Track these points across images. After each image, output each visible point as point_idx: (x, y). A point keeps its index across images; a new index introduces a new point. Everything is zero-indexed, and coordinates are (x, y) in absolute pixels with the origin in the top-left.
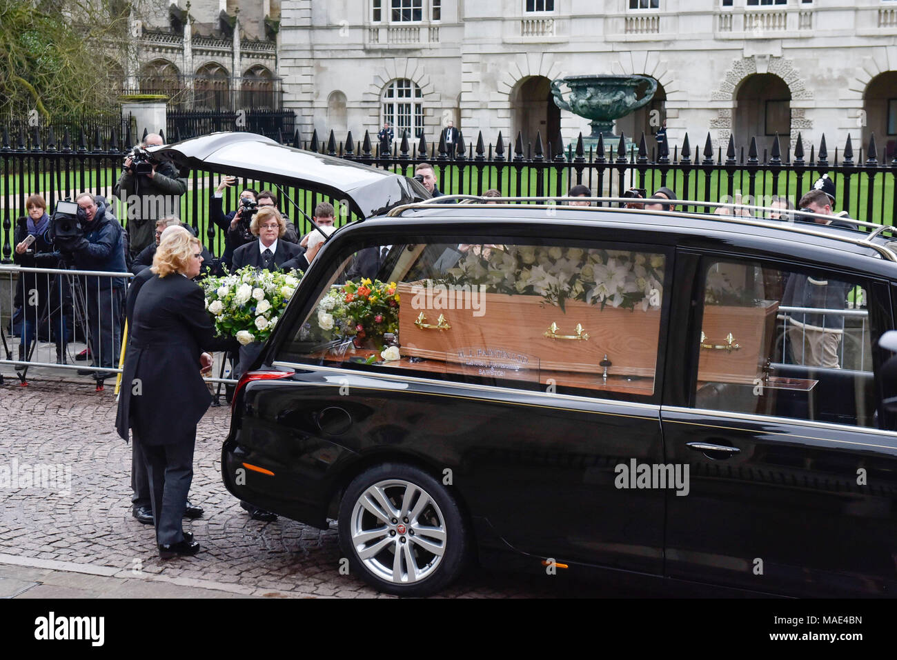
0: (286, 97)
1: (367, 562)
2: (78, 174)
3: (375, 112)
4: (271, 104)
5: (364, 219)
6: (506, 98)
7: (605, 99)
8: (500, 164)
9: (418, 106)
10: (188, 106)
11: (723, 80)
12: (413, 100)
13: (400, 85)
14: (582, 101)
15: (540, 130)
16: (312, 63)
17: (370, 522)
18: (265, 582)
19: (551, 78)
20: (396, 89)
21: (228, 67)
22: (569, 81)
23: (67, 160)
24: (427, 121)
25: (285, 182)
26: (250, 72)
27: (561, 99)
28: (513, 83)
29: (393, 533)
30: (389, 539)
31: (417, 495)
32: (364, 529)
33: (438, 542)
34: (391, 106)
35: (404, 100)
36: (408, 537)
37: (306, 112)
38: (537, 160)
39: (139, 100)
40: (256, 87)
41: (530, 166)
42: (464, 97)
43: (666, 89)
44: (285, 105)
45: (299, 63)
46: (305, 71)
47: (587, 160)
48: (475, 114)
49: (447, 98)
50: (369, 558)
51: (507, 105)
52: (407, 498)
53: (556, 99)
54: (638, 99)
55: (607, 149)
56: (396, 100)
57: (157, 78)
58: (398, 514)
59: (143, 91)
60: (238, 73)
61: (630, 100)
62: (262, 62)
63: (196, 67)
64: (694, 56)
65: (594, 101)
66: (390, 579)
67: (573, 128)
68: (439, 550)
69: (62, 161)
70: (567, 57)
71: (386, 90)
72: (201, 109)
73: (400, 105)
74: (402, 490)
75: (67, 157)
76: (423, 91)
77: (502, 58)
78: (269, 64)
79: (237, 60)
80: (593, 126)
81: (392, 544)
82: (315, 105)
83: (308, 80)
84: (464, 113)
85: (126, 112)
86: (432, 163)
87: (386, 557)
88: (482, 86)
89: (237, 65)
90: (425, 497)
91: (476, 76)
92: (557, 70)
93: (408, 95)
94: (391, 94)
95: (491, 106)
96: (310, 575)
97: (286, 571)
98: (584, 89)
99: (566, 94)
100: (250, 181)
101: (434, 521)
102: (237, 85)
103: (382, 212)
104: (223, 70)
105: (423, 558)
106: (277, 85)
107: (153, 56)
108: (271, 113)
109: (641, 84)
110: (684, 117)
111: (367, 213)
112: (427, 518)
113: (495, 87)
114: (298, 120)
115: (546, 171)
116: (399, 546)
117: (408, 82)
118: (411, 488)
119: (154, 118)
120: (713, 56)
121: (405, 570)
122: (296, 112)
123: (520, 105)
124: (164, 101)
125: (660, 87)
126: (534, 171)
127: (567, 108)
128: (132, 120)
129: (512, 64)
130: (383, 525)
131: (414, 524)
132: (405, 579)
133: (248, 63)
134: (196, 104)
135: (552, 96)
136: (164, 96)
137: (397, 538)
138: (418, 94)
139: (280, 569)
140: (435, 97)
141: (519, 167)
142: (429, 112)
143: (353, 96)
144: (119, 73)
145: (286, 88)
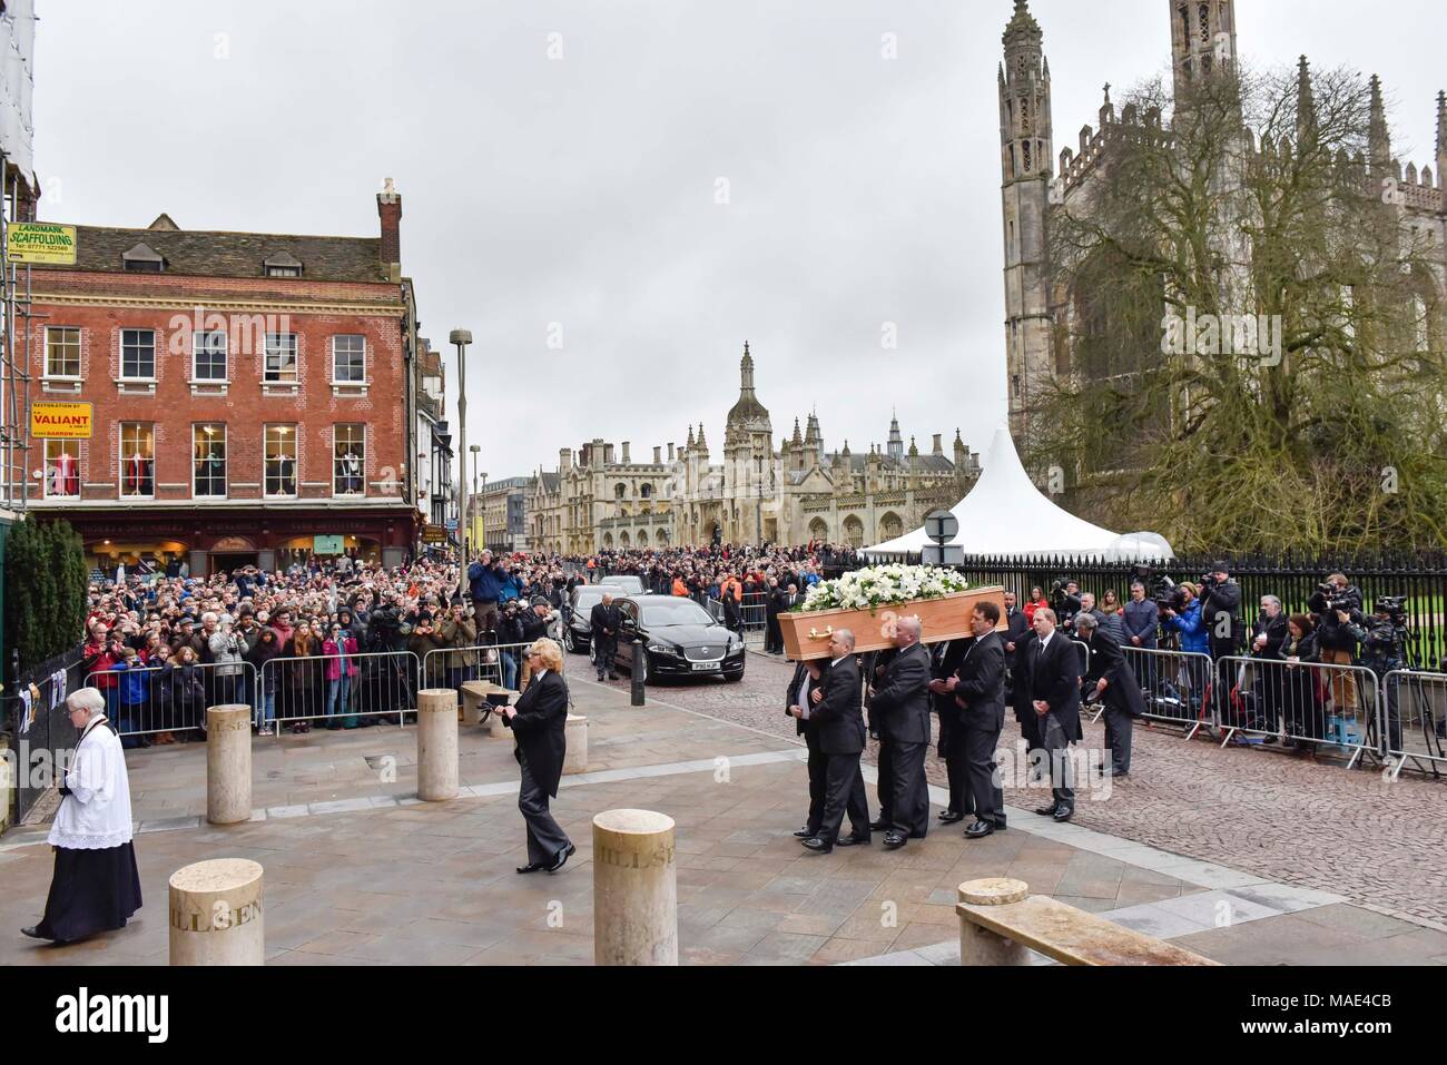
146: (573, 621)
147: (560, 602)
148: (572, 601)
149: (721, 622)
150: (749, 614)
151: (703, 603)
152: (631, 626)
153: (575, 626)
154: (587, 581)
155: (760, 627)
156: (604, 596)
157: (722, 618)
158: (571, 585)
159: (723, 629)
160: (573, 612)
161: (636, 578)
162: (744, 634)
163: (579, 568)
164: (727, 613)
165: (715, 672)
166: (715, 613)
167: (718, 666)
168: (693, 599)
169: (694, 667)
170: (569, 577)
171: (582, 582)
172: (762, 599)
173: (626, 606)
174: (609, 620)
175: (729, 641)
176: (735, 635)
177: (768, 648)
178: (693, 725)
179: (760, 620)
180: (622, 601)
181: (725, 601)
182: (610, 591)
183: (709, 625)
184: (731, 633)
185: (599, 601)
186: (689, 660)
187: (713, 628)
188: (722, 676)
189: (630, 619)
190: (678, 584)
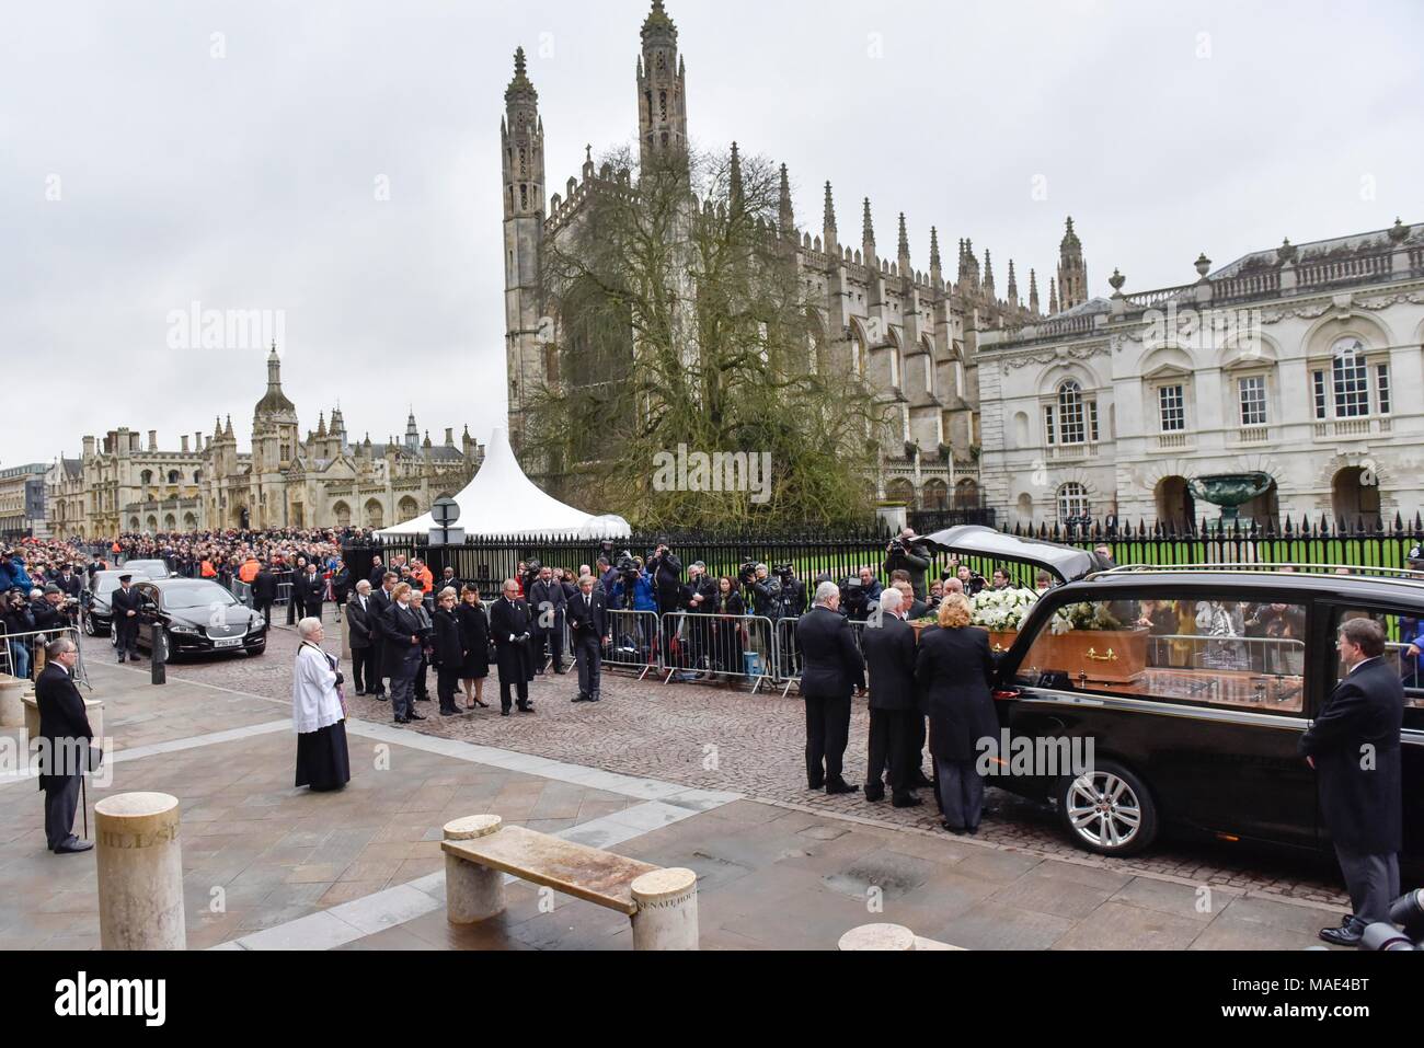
0: (987, 499)
1: (1080, 830)
2: (846, 557)
3: (1053, 507)
4: (977, 504)
5: (1066, 584)
6: (1152, 492)
7: (1231, 491)
8: (1143, 541)
9: (1085, 501)
10: (919, 508)
11: (1323, 472)
12: (1081, 497)
13: (1070, 487)
14: (1213, 493)
15: (1178, 514)
16: (1005, 474)
17: (1081, 801)
18: (1005, 841)
19: (1185, 476)
20: (1067, 490)
21: (946, 480)
22: (1202, 479)
23: (848, 548)
24: (1092, 511)
25: (997, 557)
26: (961, 483)
27: (1195, 491)
28: (1156, 482)
29: (1098, 810)
30: (1096, 814)
31: (1116, 784)
32: (1077, 806)
33: (1134, 818)
34: (1065, 502)
35: (1074, 497)
36: (1110, 813)
37: (1002, 508)
38: (1186, 537)
39: (888, 506)
40: (966, 493)
41: (1182, 542)
42: (1119, 494)
43: (1277, 481)
44: (988, 504)
45: (997, 475)
46: (1001, 480)
47: (1227, 536)
48: (1128, 505)
49: (1106, 494)
50: (1082, 828)
51: (1153, 498)
52: (1109, 785)
53: (1192, 492)
54: (1257, 489)
55: (1226, 528)
56: (1068, 497)
57: (897, 491)
58: (1102, 797)
59: (888, 499)
60: (953, 484)
61: (1251, 490)
62: (968, 475)
63: (924, 482)
64: (1296, 456)
65: (1222, 492)
66: (1098, 843)
67: (1207, 512)
68: (1135, 824)
69: (845, 549)
70: (1197, 461)
71: (1060, 492)
72: (930, 510)
73: (1072, 501)
74: (1105, 779)
75: (848, 546)
76: (1088, 491)
77: (1147, 464)
78: (974, 477)
79: (951, 476)
80: (1223, 511)
81: (1099, 818)
82: (1010, 503)
83: (1004, 486)
84: (1120, 505)
85: (879, 514)
86: (1106, 542)
87: (1094, 827)
88: (1132, 485)
89: (952, 479)
90: (1122, 785)
91: (1128, 477)
92: (1190, 471)
93: (1077, 493)
94: (1064, 493)
95: (1140, 498)
96: (1038, 838)
97: (1020, 833)
98: (1214, 484)
99: (1200, 488)
100: (961, 556)
101: (1130, 802)
102: (952, 492)
103: (1080, 578)
104: (942, 483)
105: (1123, 829)
106: (981, 492)
107: (894, 476)
108: (978, 510)
109: (1259, 479)
110: (1293, 501)
111: (1068, 580)
112: (1125, 800)
113: (1142, 484)
114: (997, 514)
115: (1194, 545)
116: (1104, 819)
117: (1076, 485)
118: (1111, 778)
119: (898, 517)
120: (1312, 456)
121: (1109, 837)
122: (996, 509)
123: (1163, 497)
124: (904, 505)
125: (1273, 480)
126: (1185, 546)
127: (1201, 498)
128: (883, 518)
129: (1154, 468)
130: (1091, 804)
131: (1115, 804)
132: (1109, 844)
133: (960, 477)
134: (925, 507)
135: (1189, 490)
136: (903, 502)
137: (1102, 814)
138: (1084, 492)
139: (1014, 832)
140: (1098, 493)
141: (1174, 544)
142: (1093, 505)
143: (1036, 497)
144: (874, 488)
145: (987, 493)
146: (93, 605)
148: (93, 585)
151: (227, 586)
152: (152, 609)
153: (95, 610)
160: (93, 597)
161: (160, 561)
165: (237, 647)
166: (238, 594)
167: (240, 642)
169: (216, 645)
173: (148, 590)
175: (251, 618)
178: (213, 699)
180: (144, 585)
183: (231, 605)
184: (253, 612)
186: (211, 638)
187: (237, 606)
188: (244, 651)
189: (151, 602)
190: (207, 565)
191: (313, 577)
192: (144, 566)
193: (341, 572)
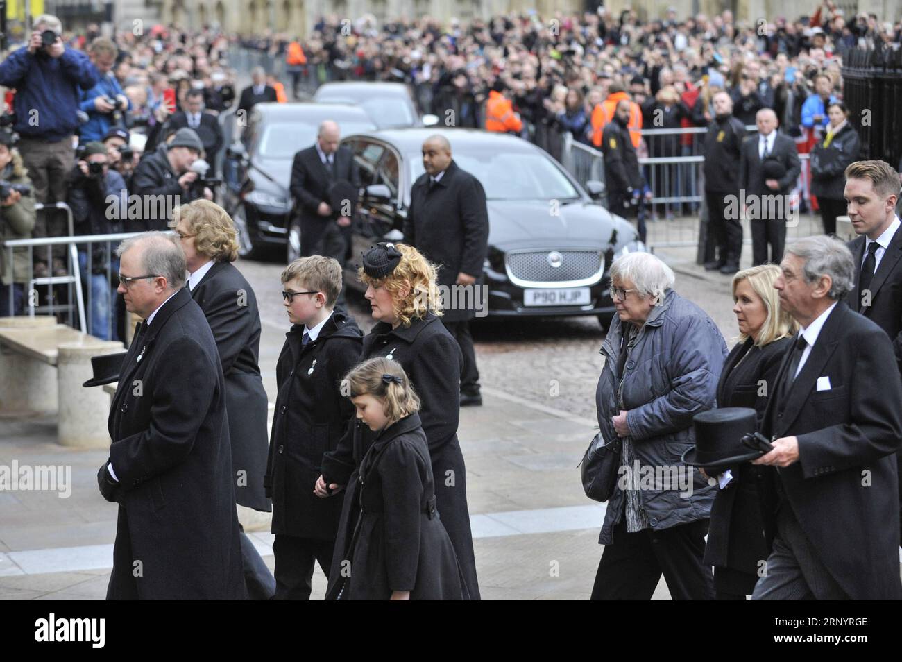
146: (248, 186)
147: (219, 140)
148: (248, 137)
149: (594, 196)
150: (663, 179)
151: (555, 152)
152: (383, 200)
153: (255, 197)
154: (282, 90)
155: (687, 210)
156: (322, 129)
157: (597, 185)
158: (248, 102)
159: (599, 213)
160: (250, 165)
161: (399, 89)
162: (649, 226)
163: (267, 64)
164: (611, 175)
165: (576, 311)
166: (582, 175)
167: (585, 298)
168: (534, 140)
169: (529, 300)
170: (240, 85)
171: (271, 96)
172: (692, 144)
173: (373, 153)
174: (333, 185)
175: (613, 240)
176: (626, 227)
177: (705, 258)
178: (521, 430)
179: (688, 193)
180: (363, 142)
181: (604, 148)
182: (340, 118)
183: (565, 202)
184: (618, 222)
185: (309, 140)
186: (516, 281)
187: (576, 208)
188: (593, 321)
189: (380, 182)
190: (499, 104)
191: (767, 145)
192: (361, 99)
193: (837, 137)
